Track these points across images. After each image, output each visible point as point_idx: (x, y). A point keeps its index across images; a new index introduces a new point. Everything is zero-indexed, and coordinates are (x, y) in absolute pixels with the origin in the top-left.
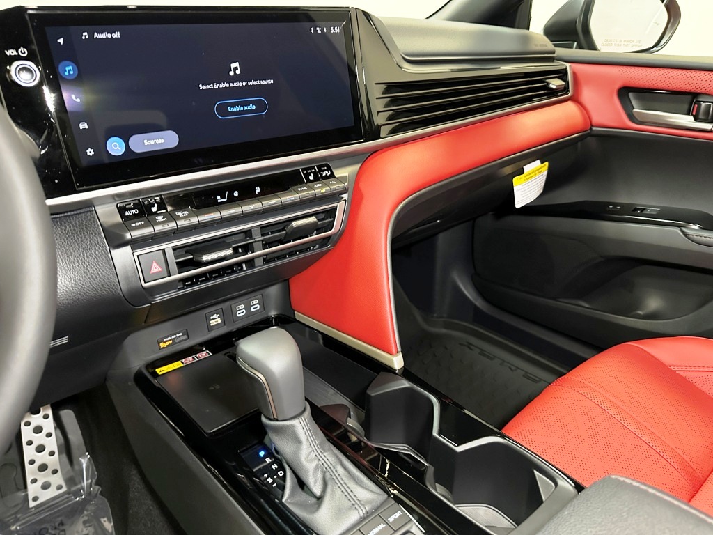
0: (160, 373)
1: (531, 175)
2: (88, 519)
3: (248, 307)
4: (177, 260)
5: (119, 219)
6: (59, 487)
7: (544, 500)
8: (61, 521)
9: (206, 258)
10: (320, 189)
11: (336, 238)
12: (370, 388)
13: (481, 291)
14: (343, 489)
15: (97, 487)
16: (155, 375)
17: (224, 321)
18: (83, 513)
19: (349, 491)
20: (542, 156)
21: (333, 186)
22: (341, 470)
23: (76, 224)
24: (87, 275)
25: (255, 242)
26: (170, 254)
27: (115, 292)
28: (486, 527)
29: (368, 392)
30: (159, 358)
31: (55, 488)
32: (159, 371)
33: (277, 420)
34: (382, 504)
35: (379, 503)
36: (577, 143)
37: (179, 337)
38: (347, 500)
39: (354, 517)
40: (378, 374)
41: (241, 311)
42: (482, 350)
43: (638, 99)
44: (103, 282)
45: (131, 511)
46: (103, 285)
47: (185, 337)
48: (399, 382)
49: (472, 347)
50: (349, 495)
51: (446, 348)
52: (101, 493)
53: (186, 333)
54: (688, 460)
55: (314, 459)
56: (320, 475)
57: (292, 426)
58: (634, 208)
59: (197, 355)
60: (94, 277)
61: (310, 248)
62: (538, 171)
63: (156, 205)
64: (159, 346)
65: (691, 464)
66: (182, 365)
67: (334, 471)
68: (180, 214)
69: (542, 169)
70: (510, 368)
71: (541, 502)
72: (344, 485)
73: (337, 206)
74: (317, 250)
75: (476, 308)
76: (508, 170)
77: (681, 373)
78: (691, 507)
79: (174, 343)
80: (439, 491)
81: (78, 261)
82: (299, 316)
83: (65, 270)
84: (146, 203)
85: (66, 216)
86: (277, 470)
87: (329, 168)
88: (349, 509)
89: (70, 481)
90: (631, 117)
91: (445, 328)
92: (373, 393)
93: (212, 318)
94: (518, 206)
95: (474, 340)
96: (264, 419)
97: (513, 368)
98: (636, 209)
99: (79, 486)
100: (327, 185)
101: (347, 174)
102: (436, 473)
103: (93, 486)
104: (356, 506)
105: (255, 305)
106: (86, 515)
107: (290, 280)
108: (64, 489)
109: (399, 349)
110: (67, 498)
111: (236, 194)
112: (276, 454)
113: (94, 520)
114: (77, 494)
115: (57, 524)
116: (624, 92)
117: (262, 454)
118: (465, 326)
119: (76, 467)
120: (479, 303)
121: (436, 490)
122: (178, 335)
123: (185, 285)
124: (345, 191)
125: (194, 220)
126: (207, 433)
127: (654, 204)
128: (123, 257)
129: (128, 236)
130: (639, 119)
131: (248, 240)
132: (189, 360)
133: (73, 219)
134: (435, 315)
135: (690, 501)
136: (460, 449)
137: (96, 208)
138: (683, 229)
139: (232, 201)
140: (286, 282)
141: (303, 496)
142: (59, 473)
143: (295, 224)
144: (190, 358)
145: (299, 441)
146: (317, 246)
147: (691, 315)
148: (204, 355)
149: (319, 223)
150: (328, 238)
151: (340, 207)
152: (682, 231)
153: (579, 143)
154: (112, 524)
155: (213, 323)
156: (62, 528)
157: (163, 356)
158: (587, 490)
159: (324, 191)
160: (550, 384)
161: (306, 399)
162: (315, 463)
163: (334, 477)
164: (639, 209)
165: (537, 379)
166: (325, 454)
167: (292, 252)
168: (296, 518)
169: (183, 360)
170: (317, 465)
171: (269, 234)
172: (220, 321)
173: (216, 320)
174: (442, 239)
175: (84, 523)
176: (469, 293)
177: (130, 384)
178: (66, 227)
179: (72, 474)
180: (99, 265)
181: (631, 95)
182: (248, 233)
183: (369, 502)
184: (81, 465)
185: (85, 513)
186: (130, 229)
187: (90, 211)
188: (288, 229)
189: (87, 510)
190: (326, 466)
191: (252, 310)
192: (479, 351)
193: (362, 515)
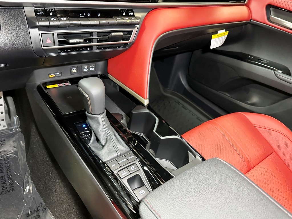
0: (48, 88)
1: (220, 36)
2: (15, 140)
3: (89, 68)
4: (59, 40)
5: (34, 15)
6: (4, 126)
7: (189, 162)
8: (4, 139)
9: (72, 41)
10: (127, 20)
11: (130, 45)
12: (133, 110)
13: (189, 82)
14: (113, 144)
15: (20, 129)
16: (46, 88)
17: (78, 71)
18: (13, 138)
19: (115, 145)
20: (227, 28)
21: (133, 20)
22: (114, 137)
23: (15, 13)
24: (18, 38)
25: (94, 38)
26: (56, 35)
27: (30, 48)
28: (165, 167)
29: (132, 111)
30: (48, 81)
31: (2, 127)
32: (48, 87)
33: (92, 114)
34: (127, 152)
35: (126, 151)
36: (243, 25)
37: (58, 74)
38: (114, 148)
39: (115, 155)
40: (138, 105)
41: (85, 69)
42: (183, 106)
43: (274, 11)
44: (24, 42)
45: (31, 140)
46: (24, 44)
47: (60, 75)
48: (145, 110)
49: (180, 104)
50: (115, 146)
51: (169, 102)
52: (21, 132)
53: (61, 73)
54: (249, 159)
55: (104, 131)
56: (105, 138)
57: (98, 117)
58: (258, 59)
59: (65, 83)
60: (21, 39)
61: (118, 47)
62: (223, 34)
63: (52, 12)
64: (49, 77)
65: (250, 161)
66: (58, 86)
67: (111, 137)
68: (62, 18)
69: (226, 34)
70: (192, 114)
71: (188, 163)
72: (114, 143)
73: (133, 30)
74: (122, 48)
75: (185, 88)
76: (211, 31)
77: (257, 128)
78: (245, 176)
79: (55, 77)
80: (150, 152)
81: (14, 31)
82: (110, 76)
83: (8, 34)
84: (47, 10)
85: (10, 9)
86: (89, 133)
87: (133, 12)
88: (114, 152)
89: (9, 125)
90: (269, 19)
91: (171, 94)
92: (134, 112)
93: (73, 69)
94: (212, 47)
95: (181, 101)
96: (86, 113)
97: (193, 114)
98: (259, 60)
99: (13, 127)
100: (131, 19)
101: (140, 16)
102: (150, 145)
103: (18, 128)
104: (117, 151)
105: (92, 68)
106: (15, 139)
107: (109, 60)
108: (6, 127)
109: (148, 97)
110: (7, 131)
111: (89, 15)
112: (89, 127)
113: (17, 141)
114: (11, 130)
115: (2, 140)
116: (269, 7)
117: (84, 126)
118: (179, 95)
119: (12, 120)
120: (187, 87)
121: (149, 151)
122: (57, 74)
123: (61, 52)
124: (138, 24)
125: (68, 23)
126: (63, 114)
127: (267, 59)
128: (34, 32)
129: (37, 24)
130: (271, 20)
131: (91, 37)
132: (61, 85)
133: (13, 11)
134: (168, 89)
135: (245, 174)
136: (162, 138)
137: (24, 8)
138: (275, 71)
139: (86, 17)
140: (107, 60)
141: (97, 144)
142: (5, 121)
143: (113, 34)
144: (62, 84)
145: (99, 124)
146: (122, 47)
147: (267, 107)
148: (67, 84)
149: (124, 36)
150: (127, 44)
151: (135, 31)
152: (274, 72)
153: (244, 26)
154: (24, 144)
155: (73, 71)
156: (4, 142)
157: (50, 81)
158: (206, 161)
159: (128, 21)
160: (205, 122)
161: (105, 108)
162: (105, 133)
163: (111, 139)
164: (260, 60)
165: (202, 120)
166: (109, 130)
167: (110, 47)
168: (92, 152)
169: (59, 84)
170: (105, 134)
171: (101, 36)
172: (76, 71)
173: (74, 71)
174: (178, 57)
175: (13, 142)
176: (184, 82)
177: (35, 89)
178: (9, 14)
179: (10, 122)
180: (23, 35)
181: (271, 9)
182: (91, 34)
183: (122, 150)
184: (14, 119)
185: (14, 138)
186: (39, 21)
187: (21, 9)
188: (109, 36)
189: (15, 137)
190: (108, 134)
191: (91, 70)
192: (182, 106)
193: (118, 154)
